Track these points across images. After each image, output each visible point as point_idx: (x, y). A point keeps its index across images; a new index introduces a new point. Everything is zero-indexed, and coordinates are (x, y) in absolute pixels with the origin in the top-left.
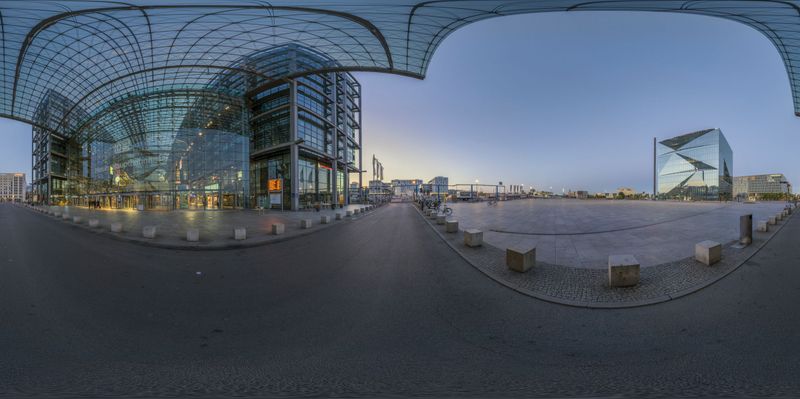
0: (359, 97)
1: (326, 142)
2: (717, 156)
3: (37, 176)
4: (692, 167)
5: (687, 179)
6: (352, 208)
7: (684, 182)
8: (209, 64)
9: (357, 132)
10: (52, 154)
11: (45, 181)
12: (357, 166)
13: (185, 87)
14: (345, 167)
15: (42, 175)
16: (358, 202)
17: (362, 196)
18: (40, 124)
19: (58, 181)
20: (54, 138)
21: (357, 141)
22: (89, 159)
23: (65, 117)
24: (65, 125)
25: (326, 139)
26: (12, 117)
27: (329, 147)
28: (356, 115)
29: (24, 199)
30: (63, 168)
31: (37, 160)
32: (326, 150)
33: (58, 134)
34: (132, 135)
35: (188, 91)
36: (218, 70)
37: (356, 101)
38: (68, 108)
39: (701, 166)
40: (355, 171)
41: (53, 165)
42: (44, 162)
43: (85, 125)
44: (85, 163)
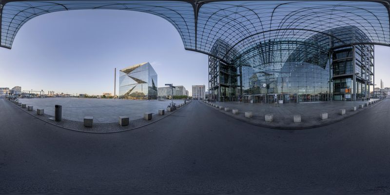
0: (374, 51)
1: (362, 73)
2: (147, 76)
3: (212, 85)
4: (136, 82)
5: (133, 89)
6: (371, 100)
7: (131, 90)
8: (302, 28)
9: (372, 67)
10: (221, 72)
11: (216, 88)
12: (373, 83)
13: (287, 40)
14: (369, 83)
15: (214, 84)
16: (373, 98)
17: (374, 95)
18: (213, 55)
19: (224, 88)
20: (221, 64)
21: (372, 72)
22: (241, 76)
23: (227, 53)
24: (227, 58)
25: (362, 72)
26: (196, 50)
27: (363, 75)
28: (372, 60)
29: (205, 98)
30: (226, 81)
31: (211, 76)
32: (362, 76)
33: (224, 62)
34: (264, 63)
35: (289, 41)
36: (316, 33)
37: (372, 53)
38: (229, 49)
39: (139, 81)
40: (371, 84)
41: (221, 79)
42: (215, 77)
43: (238, 58)
44: (238, 78)
